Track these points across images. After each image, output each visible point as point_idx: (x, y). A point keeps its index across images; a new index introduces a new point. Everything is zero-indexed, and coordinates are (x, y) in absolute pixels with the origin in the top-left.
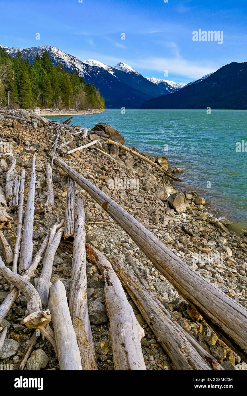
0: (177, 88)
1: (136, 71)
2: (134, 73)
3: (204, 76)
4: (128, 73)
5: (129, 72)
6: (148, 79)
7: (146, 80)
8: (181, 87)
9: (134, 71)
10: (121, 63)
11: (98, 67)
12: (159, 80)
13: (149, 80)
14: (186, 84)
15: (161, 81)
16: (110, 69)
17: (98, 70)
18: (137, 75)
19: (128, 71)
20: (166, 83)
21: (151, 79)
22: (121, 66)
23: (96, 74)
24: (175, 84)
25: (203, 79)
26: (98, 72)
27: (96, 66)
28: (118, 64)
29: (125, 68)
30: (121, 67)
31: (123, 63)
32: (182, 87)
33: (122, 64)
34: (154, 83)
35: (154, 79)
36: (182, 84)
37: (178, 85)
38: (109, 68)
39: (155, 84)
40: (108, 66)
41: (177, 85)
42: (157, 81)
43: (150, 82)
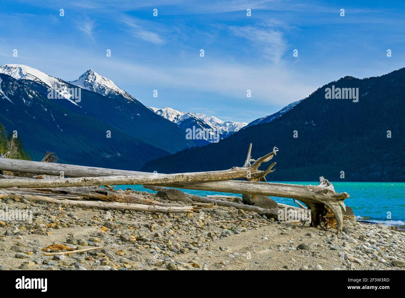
0: (226, 132)
1: (126, 93)
2: (121, 95)
3: (287, 105)
4: (106, 96)
5: (110, 94)
6: (155, 110)
7: (150, 112)
8: (235, 131)
9: (121, 91)
10: (89, 74)
11: (33, 81)
12: (182, 114)
13: (159, 113)
14: (247, 124)
15: (186, 115)
16: (63, 86)
17: (33, 88)
18: (129, 100)
19: (106, 93)
20: (199, 121)
21: (163, 110)
22: (90, 79)
23: (27, 98)
24: (220, 122)
25: (284, 111)
26: (31, 94)
27: (27, 78)
28: (82, 76)
29: (100, 85)
30: (90, 81)
31: (95, 74)
32: (237, 129)
33: (93, 74)
34: (171, 119)
35: (170, 110)
36: (237, 123)
37: (228, 124)
38: (61, 83)
39: (172, 123)
40: (57, 81)
41: (225, 125)
42: (178, 116)
43: (161, 118)
